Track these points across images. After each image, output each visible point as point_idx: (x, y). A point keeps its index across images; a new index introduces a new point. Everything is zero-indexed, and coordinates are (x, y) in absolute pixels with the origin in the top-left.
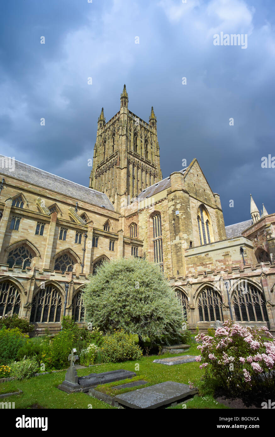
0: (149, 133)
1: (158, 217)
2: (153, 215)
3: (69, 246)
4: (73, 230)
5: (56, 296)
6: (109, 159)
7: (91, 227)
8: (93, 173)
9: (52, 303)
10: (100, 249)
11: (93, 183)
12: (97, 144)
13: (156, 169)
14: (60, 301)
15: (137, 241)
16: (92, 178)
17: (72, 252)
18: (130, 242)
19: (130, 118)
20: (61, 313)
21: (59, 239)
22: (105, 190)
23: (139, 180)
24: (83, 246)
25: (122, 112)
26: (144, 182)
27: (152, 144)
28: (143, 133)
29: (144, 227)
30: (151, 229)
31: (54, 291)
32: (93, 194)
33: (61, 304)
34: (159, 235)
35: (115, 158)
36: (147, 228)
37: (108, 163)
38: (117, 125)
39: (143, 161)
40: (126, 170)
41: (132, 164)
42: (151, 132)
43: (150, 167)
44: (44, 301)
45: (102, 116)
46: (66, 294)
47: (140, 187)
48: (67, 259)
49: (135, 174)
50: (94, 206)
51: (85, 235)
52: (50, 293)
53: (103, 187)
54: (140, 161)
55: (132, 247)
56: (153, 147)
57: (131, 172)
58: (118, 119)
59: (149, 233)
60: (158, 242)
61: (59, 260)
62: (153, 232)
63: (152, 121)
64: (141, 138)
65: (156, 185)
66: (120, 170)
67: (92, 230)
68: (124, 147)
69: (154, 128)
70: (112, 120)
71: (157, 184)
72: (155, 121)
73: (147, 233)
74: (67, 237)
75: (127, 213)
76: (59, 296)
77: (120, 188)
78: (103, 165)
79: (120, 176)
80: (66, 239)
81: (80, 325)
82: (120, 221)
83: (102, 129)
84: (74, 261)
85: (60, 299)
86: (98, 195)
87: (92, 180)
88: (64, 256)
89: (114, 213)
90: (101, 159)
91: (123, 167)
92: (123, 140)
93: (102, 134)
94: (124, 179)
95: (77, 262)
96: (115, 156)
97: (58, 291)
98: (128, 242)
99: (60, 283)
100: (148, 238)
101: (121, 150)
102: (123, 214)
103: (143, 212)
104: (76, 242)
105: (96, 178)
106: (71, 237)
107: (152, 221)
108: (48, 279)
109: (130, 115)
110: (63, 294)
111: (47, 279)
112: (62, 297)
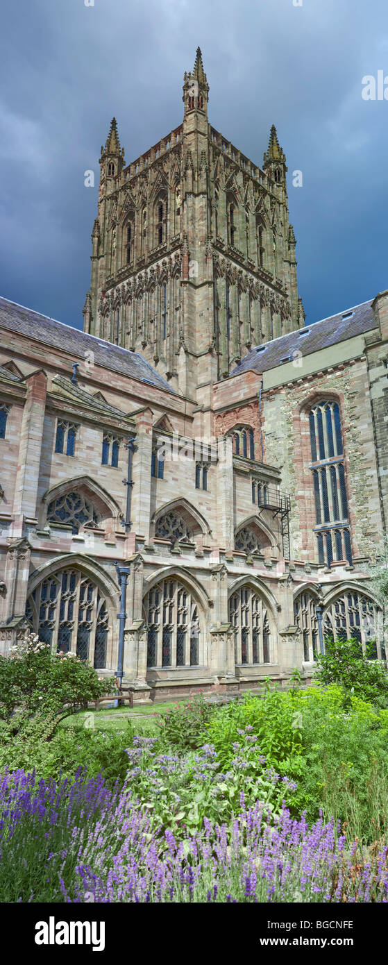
0: (268, 198)
1: (328, 408)
2: (310, 404)
3: (85, 470)
4: (93, 428)
5: (89, 598)
6: (149, 261)
7: (147, 424)
8: (93, 301)
9: (80, 618)
10: (172, 482)
11: (95, 326)
12: (101, 221)
13: (286, 296)
14: (102, 613)
15: (265, 468)
16: (91, 313)
17: (94, 488)
18: (248, 471)
19: (215, 148)
20: (109, 644)
21: (56, 452)
22: (139, 343)
23: (241, 320)
24: (125, 474)
25: (189, 127)
26: (256, 328)
27: (274, 229)
28: (252, 196)
29: (280, 434)
30: (303, 440)
31: (82, 584)
32: (108, 350)
33: (107, 621)
34: (331, 454)
35: (171, 259)
36: (292, 438)
37: (146, 273)
38: (173, 166)
39: (253, 273)
40: (211, 289)
41: (224, 277)
42: (272, 197)
43: (271, 289)
44: (56, 613)
45: (113, 142)
46: (121, 593)
47: (244, 338)
48: (77, 506)
49: (232, 305)
50: (125, 379)
51: (130, 445)
52: (72, 589)
53: (130, 338)
54: (245, 272)
55: (253, 484)
56: (278, 238)
57: (222, 299)
58: (177, 150)
59: (297, 450)
60: (328, 472)
61: (58, 508)
62: (309, 447)
63: (273, 166)
64: (247, 208)
65: (302, 333)
66: (192, 289)
67: (151, 433)
68: (201, 228)
69: (278, 186)
70: (152, 154)
71: (307, 331)
72: (281, 167)
73: (291, 449)
74: (76, 446)
75: (217, 401)
76: (99, 598)
77: (193, 336)
78: (127, 277)
79: (191, 306)
80: (76, 453)
81: (164, 674)
82: (197, 422)
83: (115, 179)
84: (98, 513)
85: (103, 607)
86: (121, 355)
87: (91, 319)
88: (71, 500)
89: (180, 400)
90: (117, 261)
91: (201, 282)
92: (197, 207)
93: (117, 192)
94: (206, 314)
95: (108, 513)
96: (169, 254)
97: (95, 586)
98: (242, 468)
99: (102, 564)
100: (295, 461)
101: (191, 234)
102: (206, 404)
103: (278, 397)
104: (104, 461)
105: (102, 314)
106: (88, 448)
107: (307, 419)
108: (67, 551)
109: (214, 139)
110: (114, 593)
111: (64, 551)
112: (109, 602)
